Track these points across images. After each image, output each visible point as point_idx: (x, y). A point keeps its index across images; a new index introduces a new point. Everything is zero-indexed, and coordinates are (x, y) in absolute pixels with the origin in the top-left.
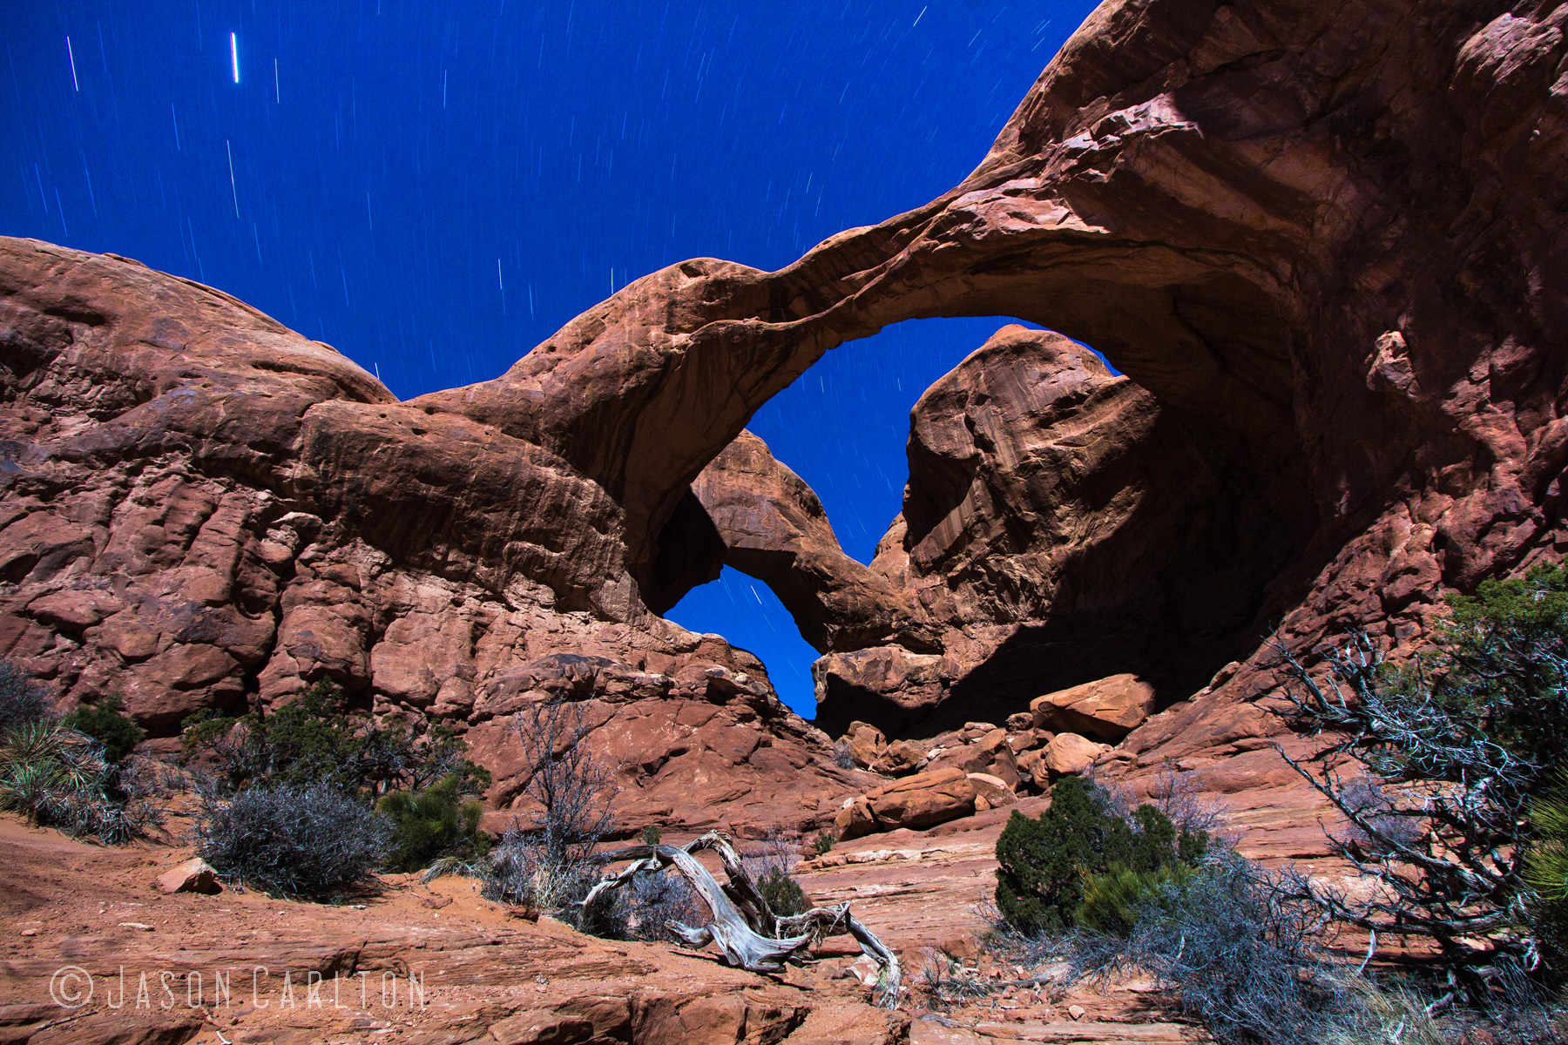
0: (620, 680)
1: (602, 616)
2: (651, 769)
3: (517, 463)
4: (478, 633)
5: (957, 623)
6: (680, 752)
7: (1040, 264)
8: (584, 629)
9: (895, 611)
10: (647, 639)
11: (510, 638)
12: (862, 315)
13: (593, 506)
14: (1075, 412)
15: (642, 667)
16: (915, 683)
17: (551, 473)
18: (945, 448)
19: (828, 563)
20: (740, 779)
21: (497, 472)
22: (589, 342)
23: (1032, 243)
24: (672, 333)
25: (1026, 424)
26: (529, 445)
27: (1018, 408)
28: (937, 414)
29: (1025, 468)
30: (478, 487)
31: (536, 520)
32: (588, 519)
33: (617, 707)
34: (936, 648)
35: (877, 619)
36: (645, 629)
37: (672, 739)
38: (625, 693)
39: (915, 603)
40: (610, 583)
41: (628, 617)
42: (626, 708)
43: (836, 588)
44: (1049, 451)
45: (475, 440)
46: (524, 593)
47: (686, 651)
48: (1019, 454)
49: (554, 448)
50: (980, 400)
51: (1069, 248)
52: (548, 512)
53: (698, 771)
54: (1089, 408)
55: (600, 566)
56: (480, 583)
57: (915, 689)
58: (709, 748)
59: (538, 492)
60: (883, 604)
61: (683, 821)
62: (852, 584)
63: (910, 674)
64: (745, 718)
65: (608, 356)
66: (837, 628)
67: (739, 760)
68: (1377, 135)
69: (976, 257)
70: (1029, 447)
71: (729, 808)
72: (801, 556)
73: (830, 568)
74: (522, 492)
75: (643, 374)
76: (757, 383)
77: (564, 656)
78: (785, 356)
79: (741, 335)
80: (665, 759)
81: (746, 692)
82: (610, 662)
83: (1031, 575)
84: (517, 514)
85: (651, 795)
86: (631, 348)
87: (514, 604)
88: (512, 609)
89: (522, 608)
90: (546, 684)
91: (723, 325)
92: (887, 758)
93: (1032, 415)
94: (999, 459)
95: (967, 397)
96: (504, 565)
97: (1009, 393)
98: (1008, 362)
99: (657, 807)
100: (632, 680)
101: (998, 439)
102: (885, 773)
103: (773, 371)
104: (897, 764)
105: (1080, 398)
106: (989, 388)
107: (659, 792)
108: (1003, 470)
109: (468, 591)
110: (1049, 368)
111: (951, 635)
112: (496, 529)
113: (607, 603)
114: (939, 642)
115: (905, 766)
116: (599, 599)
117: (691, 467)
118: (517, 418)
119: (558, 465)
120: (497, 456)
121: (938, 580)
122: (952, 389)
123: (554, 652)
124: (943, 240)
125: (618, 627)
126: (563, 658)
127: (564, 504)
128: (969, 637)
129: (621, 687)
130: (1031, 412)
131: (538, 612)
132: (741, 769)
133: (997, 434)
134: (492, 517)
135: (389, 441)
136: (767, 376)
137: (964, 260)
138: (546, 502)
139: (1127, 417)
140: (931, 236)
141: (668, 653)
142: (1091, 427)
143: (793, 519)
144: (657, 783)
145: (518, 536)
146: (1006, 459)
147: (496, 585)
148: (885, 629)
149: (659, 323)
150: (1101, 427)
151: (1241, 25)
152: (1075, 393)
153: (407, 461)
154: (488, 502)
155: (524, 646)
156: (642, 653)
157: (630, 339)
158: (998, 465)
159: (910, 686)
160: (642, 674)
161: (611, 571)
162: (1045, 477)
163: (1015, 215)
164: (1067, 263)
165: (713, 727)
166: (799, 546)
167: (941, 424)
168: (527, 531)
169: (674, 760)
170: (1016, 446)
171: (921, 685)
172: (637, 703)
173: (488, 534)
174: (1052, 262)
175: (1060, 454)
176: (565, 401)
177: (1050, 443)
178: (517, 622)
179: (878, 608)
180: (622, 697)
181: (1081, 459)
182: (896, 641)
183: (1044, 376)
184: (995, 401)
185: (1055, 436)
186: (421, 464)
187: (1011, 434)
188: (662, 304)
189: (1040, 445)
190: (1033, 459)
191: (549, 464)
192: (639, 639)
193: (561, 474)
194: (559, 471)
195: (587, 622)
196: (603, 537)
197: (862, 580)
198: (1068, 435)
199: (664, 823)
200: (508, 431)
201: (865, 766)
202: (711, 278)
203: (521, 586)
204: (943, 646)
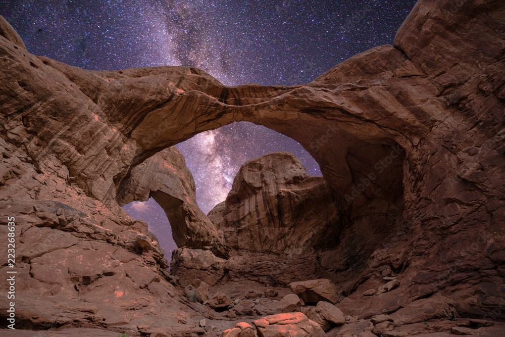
0: (87, 225)
1: (90, 194)
2: (87, 280)
3: (81, 105)
4: (10, 176)
5: (237, 248)
6: (110, 274)
7: (327, 117)
8: (77, 197)
9: (214, 237)
10: (109, 212)
11: (30, 185)
12: (255, 112)
13: (109, 141)
14: (299, 183)
15: (102, 224)
16: (214, 268)
17: (96, 117)
18: (251, 182)
19: (195, 210)
20: (143, 297)
21: (68, 103)
22: (139, 77)
23: (329, 108)
24: (178, 88)
25: (283, 182)
26: (90, 101)
27: (281, 175)
28: (251, 169)
29: (278, 196)
30: (53, 105)
31: (77, 134)
32: (105, 145)
33: (80, 240)
34: (226, 257)
35: (206, 239)
36: (108, 207)
37: (107, 266)
38: (88, 234)
39: (222, 236)
40: (102, 179)
41: (104, 199)
42: (85, 243)
43: (194, 221)
44: (289, 193)
45: (64, 85)
46: (52, 166)
47: (127, 224)
48: (278, 191)
49: (102, 108)
50: (268, 169)
51: (341, 114)
52: (85, 134)
53: (118, 287)
54: (304, 183)
55: (100, 169)
56: (26, 150)
57: (213, 271)
58: (127, 275)
59: (85, 122)
60: (210, 233)
61: (104, 320)
62: (201, 221)
63: (213, 264)
64: (150, 264)
65: (147, 83)
66: (189, 237)
67: (143, 286)
68: (460, 105)
69: (306, 106)
70: (282, 189)
71: (135, 314)
72: (185, 203)
73: (195, 212)
74: (76, 118)
75: (159, 96)
76: (204, 122)
77: (60, 204)
78: (220, 116)
79: (206, 100)
80: (99, 276)
81: (155, 251)
82: (86, 215)
83: (270, 236)
84: (68, 127)
85: (83, 297)
86: (158, 84)
87: (43, 170)
88: (39, 172)
89: (46, 174)
90: (41, 214)
91: (201, 94)
92: (216, 300)
93: (285, 179)
94: (270, 190)
95: (263, 167)
96: (47, 148)
97: (279, 169)
98: (281, 160)
99: (87, 307)
100: (94, 228)
101: (272, 183)
102: (212, 308)
103: (212, 120)
104: (220, 303)
105: (302, 179)
106: (272, 166)
107: (89, 296)
108: (271, 195)
109: (17, 153)
110: (294, 166)
111: (232, 252)
112: (52, 129)
113: (96, 189)
114: (227, 254)
115: (223, 305)
116: (92, 185)
117: (161, 145)
118: (91, 87)
119: (101, 116)
120: (72, 97)
121: (233, 229)
122: (258, 162)
123: (55, 200)
124: (296, 96)
125: (96, 202)
126: (59, 205)
127: (96, 133)
128: (240, 255)
129: (87, 230)
130: (285, 178)
131: (55, 179)
132: (143, 291)
133: (272, 182)
134: (53, 122)
135: (11, 57)
136: (209, 121)
137: (301, 106)
138: (87, 128)
139: (315, 189)
140: (292, 94)
141: (116, 223)
142: (303, 189)
143: (186, 189)
144: (89, 290)
145: (63, 137)
146: (273, 191)
147: (36, 156)
148: (207, 243)
149: (174, 82)
150: (307, 190)
151: (413, 66)
152: (301, 176)
153: (17, 72)
154: (55, 114)
155: (37, 192)
156: (104, 218)
157: (160, 81)
158: (269, 193)
159: (212, 269)
160: (101, 227)
161: (105, 174)
162: (285, 201)
163: (325, 97)
164: (336, 120)
165: (132, 265)
166: (186, 199)
167: (251, 173)
168: (69, 137)
169: (104, 278)
170: (277, 188)
171: (217, 270)
172: (93, 242)
173: (45, 129)
174: (332, 118)
175: (292, 195)
176: (118, 91)
177: (289, 190)
178: (39, 179)
179: (208, 234)
180: (85, 235)
181: (298, 199)
182: (211, 249)
183: (292, 168)
184: (273, 171)
185: (291, 189)
186: (25, 77)
187: (277, 183)
188: (178, 76)
189: (285, 190)
190: (282, 194)
191: (97, 113)
192: (105, 211)
193: (101, 121)
194: (100, 118)
195: (79, 194)
196: (107, 157)
197: (205, 221)
198: (295, 189)
199: (90, 319)
200: (83, 91)
201: (202, 302)
202: (202, 77)
203: (52, 162)
204: (229, 256)
